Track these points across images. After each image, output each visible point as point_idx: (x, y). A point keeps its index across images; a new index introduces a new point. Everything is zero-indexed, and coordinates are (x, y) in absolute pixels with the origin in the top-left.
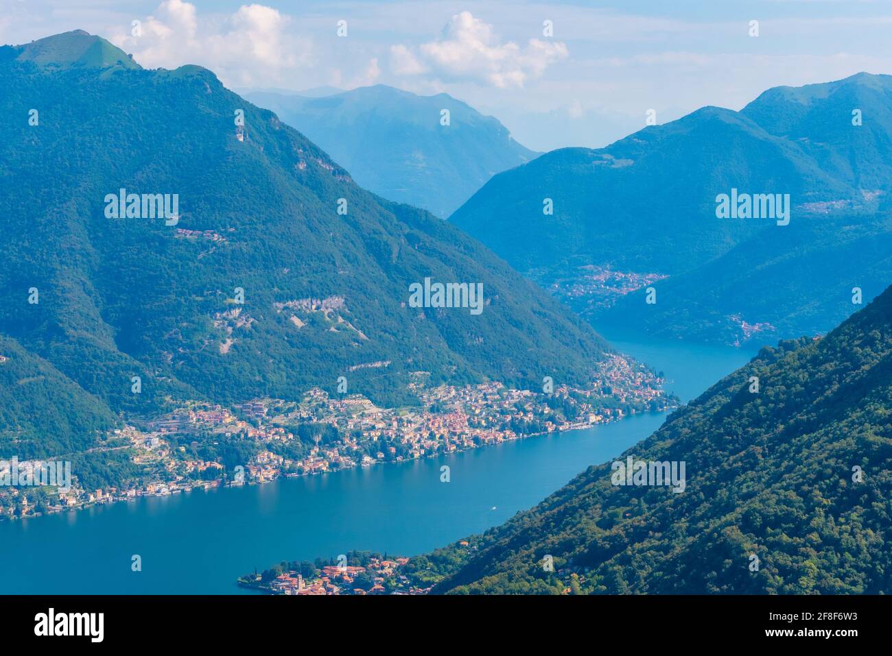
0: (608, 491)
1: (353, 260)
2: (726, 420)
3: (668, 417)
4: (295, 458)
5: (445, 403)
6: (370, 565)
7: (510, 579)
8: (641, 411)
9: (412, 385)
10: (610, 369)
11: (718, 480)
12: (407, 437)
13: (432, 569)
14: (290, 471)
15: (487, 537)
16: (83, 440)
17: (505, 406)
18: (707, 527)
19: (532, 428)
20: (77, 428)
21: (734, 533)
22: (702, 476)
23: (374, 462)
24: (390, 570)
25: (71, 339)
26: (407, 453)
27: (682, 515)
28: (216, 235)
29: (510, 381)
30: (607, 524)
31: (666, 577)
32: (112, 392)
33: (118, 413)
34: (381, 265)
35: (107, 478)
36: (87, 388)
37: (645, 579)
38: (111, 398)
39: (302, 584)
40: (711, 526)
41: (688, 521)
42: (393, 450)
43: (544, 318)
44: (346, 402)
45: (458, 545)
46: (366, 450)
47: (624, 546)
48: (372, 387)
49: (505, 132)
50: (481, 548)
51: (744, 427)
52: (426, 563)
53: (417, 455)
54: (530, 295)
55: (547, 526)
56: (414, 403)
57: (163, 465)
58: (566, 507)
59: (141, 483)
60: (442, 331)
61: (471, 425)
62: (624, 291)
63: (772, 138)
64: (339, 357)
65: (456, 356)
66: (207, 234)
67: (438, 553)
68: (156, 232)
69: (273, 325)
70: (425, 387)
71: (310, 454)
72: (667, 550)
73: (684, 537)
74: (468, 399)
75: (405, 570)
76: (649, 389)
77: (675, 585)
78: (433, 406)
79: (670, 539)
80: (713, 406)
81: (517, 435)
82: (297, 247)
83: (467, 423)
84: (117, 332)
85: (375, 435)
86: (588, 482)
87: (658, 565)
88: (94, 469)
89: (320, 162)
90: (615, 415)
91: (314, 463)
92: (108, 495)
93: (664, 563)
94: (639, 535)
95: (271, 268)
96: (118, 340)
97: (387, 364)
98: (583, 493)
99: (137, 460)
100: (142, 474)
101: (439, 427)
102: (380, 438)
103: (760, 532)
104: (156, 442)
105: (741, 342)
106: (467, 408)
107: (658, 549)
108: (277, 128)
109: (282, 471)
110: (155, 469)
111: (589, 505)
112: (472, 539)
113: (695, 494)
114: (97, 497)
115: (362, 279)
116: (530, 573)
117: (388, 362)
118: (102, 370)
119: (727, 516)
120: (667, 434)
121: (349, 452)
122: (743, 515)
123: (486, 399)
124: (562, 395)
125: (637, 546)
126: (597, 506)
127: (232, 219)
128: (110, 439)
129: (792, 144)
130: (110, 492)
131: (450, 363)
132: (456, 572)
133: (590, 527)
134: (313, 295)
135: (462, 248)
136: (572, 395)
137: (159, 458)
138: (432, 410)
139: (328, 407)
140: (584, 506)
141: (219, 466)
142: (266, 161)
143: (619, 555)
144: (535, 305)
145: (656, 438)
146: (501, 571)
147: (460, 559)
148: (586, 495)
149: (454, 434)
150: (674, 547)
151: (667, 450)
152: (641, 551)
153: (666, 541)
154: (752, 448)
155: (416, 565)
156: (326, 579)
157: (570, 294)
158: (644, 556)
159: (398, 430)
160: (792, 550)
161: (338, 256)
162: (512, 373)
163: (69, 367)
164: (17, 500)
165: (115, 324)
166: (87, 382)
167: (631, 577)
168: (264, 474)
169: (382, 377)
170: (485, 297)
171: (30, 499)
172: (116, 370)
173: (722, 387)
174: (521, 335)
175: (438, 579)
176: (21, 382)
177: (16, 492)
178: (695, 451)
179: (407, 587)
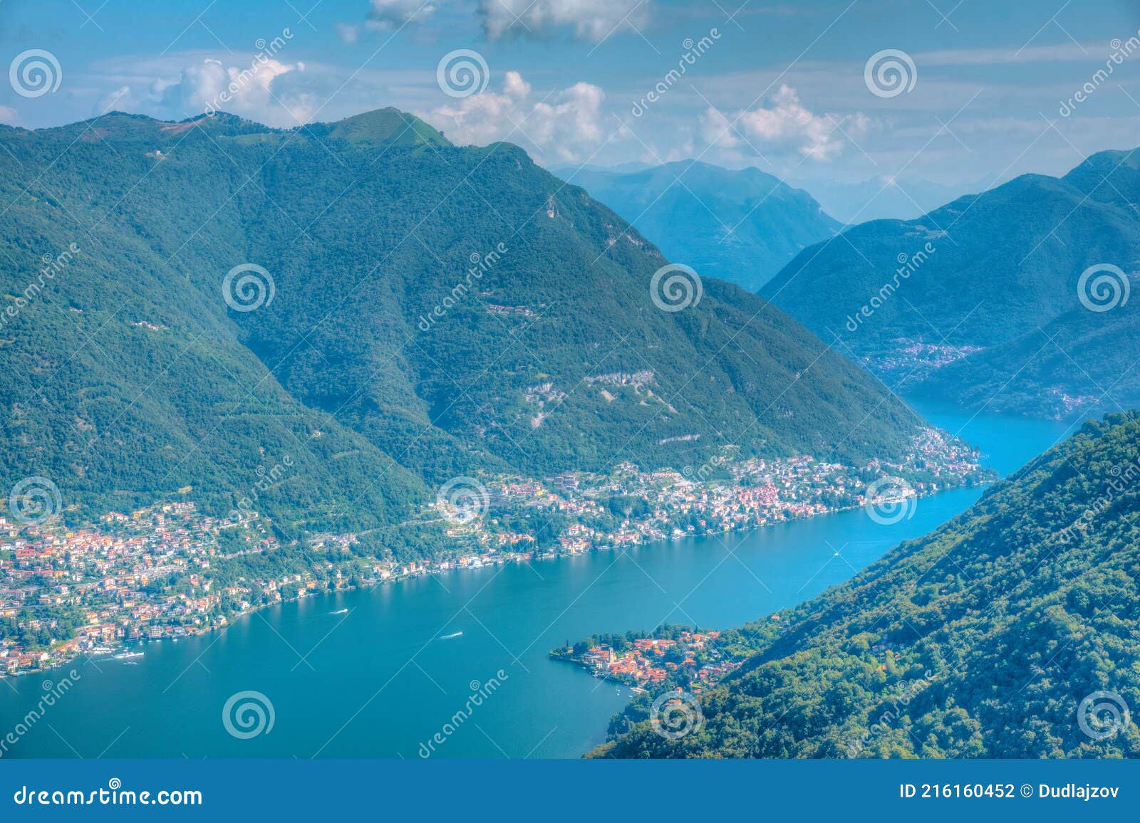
0: (923, 567)
1: (663, 335)
2: (1047, 495)
3: (985, 492)
4: (606, 531)
5: (755, 476)
6: (681, 639)
7: (823, 654)
8: (956, 485)
10: (923, 443)
11: (1040, 557)
12: (717, 510)
13: (743, 644)
14: (601, 544)
15: (799, 612)
16: (398, 513)
17: (816, 479)
18: (1029, 605)
19: (843, 502)
20: (391, 501)
21: (1059, 614)
22: (1022, 552)
23: (684, 534)
24: (701, 644)
25: (385, 414)
26: (717, 526)
27: (1001, 592)
28: (527, 311)
29: (820, 454)
30: (922, 600)
31: (985, 657)
32: (426, 465)
33: (431, 487)
34: (690, 339)
35: (420, 550)
36: (400, 462)
37: (964, 658)
38: (425, 472)
39: (613, 658)
40: (1033, 605)
41: (1009, 599)
42: (703, 523)
43: (855, 391)
44: (656, 475)
45: (769, 619)
46: (676, 523)
47: (941, 624)
48: (682, 460)
49: (815, 205)
50: (792, 623)
51: (1067, 503)
52: (737, 637)
53: (727, 528)
54: (841, 369)
55: (861, 600)
56: (722, 475)
57: (476, 538)
58: (879, 582)
59: (454, 556)
60: (751, 405)
61: (781, 498)
62: (938, 364)
63: (1098, 205)
64: (650, 430)
66: (518, 310)
67: (749, 628)
68: (469, 308)
69: (583, 399)
70: (735, 460)
71: (620, 527)
73: (1004, 615)
74: (778, 472)
75: (717, 644)
76: (965, 463)
77: (996, 665)
78: (743, 479)
79: (990, 617)
80: (1033, 481)
81: (828, 509)
82: (607, 322)
83: (777, 497)
84: (431, 406)
85: (685, 509)
86: (902, 557)
87: (977, 644)
88: (408, 543)
89: (629, 237)
90: (929, 489)
91: (627, 535)
92: (421, 568)
93: (983, 643)
94: (956, 612)
95: (582, 343)
96: (432, 415)
97: (696, 437)
98: (897, 568)
99: (450, 533)
100: (455, 547)
101: (749, 500)
102: (691, 510)
103: (1087, 612)
105: (1062, 415)
106: (777, 482)
107: (976, 627)
108: (587, 204)
109: (594, 546)
110: (468, 542)
111: (903, 580)
112: (783, 613)
113: (1015, 571)
114: (412, 569)
115: (672, 354)
116: (843, 648)
117: (698, 436)
118: (415, 444)
119: (1051, 594)
120: (984, 508)
121: (659, 525)
122: (1067, 595)
123: (796, 472)
124: (873, 469)
125: (955, 623)
126: (912, 581)
127: (542, 294)
128: (424, 511)
130: (424, 564)
131: (760, 437)
132: (767, 647)
133: (903, 602)
134: (623, 369)
135: (771, 322)
136: (884, 468)
137: (472, 531)
138: (742, 483)
139: (639, 480)
140: (898, 582)
141: (531, 539)
142: (576, 236)
143: (935, 632)
144: (845, 378)
145: (972, 513)
146: (814, 646)
147: (771, 634)
148: (900, 570)
149: (765, 507)
150: (993, 626)
151: (984, 525)
152: (958, 629)
153: (985, 620)
155: (727, 639)
156: (637, 652)
157: (881, 367)
158: (962, 634)
159: (708, 503)
161: (648, 331)
162: (823, 446)
163: (383, 442)
164: (331, 573)
165: (428, 399)
166: (401, 457)
167: (949, 655)
168: (576, 547)
169: (692, 450)
170: (795, 370)
171: (344, 572)
172: (429, 444)
173: (1043, 462)
174: (832, 408)
175: (750, 653)
176: (337, 456)
177: (330, 566)
178: (1014, 528)
179: (718, 661)
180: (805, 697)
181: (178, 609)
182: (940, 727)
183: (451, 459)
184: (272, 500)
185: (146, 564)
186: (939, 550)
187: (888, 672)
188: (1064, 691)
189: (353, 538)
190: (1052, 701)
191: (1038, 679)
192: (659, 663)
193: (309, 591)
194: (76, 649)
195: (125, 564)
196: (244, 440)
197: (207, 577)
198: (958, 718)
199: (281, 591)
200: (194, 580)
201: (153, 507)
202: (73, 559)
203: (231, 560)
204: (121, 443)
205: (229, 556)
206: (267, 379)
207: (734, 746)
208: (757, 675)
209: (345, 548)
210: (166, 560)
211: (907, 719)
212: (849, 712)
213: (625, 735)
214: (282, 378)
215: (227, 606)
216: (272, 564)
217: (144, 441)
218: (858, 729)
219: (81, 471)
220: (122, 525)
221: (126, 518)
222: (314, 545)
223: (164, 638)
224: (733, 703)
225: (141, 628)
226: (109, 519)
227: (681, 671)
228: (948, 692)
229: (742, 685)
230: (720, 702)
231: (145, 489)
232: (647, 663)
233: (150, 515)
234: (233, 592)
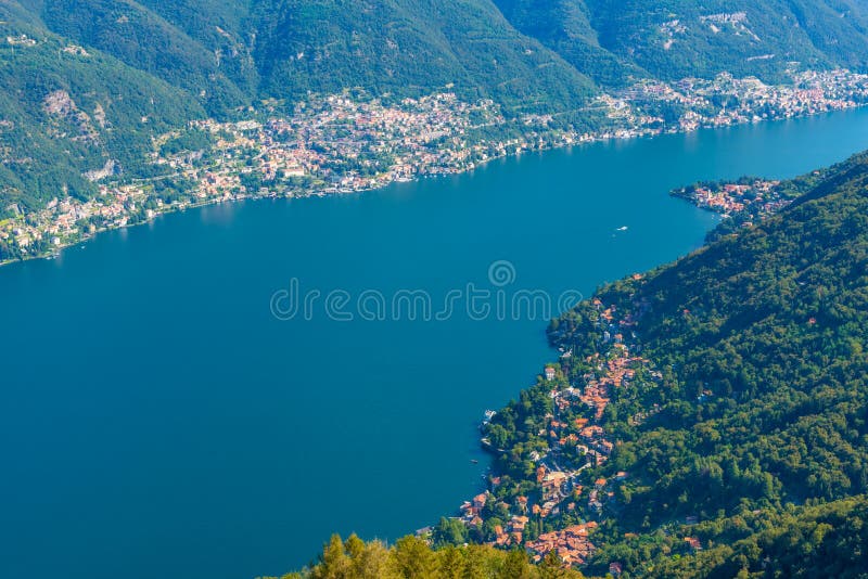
4: (710, 116)
5: (809, 82)
6: (755, 185)
7: (845, 196)
9: (788, 71)
12: (783, 104)
13: (794, 189)
14: (706, 124)
15: (832, 170)
16: (577, 103)
17: (850, 85)
20: (574, 96)
23: (760, 119)
24: (767, 189)
25: (571, 39)
26: (782, 114)
29: (854, 68)
32: (596, 73)
33: (599, 86)
35: (591, 126)
36: (580, 70)
38: (596, 77)
39: (710, 196)
44: (744, 81)
45: (812, 174)
46: (755, 112)
48: (762, 71)
50: (827, 176)
52: (791, 185)
53: (788, 116)
56: (789, 82)
57: (626, 119)
59: (612, 130)
60: (810, 35)
61: (826, 97)
64: (741, 51)
65: (820, 53)
67: (799, 179)
69: (698, 30)
70: (796, 72)
71: (719, 114)
74: (825, 80)
75: (776, 188)
78: (801, 84)
81: (857, 104)
83: (823, 96)
84: (600, 35)
85: (762, 103)
88: (583, 120)
91: (722, 119)
92: (591, 137)
96: (601, 40)
97: (772, 56)
99: (610, 116)
100: (613, 124)
101: (804, 98)
102: (765, 104)
104: (622, 105)
106: (824, 86)
109: (701, 124)
110: (621, 122)
112: (822, 170)
114: (585, 138)
116: (859, 193)
118: (590, 59)
121: (744, 113)
123: (837, 80)
128: (594, 102)
130: (593, 135)
131: (814, 56)
132: (810, 191)
134: (725, 11)
137: (624, 115)
138: (800, 87)
139: (732, 84)
141: (661, 121)
146: (840, 191)
147: (813, 183)
149: (814, 102)
155: (784, 185)
156: (726, 193)
159: (777, 99)
162: (856, 63)
163: (569, 57)
164: (536, 139)
165: (599, 30)
166: (580, 67)
168: (690, 126)
169: (768, 65)
170: (841, 12)
171: (544, 139)
172: (599, 59)
174: (864, 37)
175: (798, 195)
176: (541, 66)
177: (536, 135)
179: (777, 199)
180: (831, 222)
181: (446, 158)
183: (612, 69)
184: (501, 93)
185: (428, 130)
189: (550, 118)
192: (739, 200)
193: (523, 149)
194: (390, 178)
195: (416, 130)
196: (485, 55)
197: (463, 139)
199: (506, 149)
200: (455, 140)
201: (431, 96)
202: (387, 126)
203: (476, 129)
204: (413, 56)
205: (476, 127)
206: (499, 17)
207: (783, 251)
208: (802, 208)
209: (545, 125)
210: (439, 128)
213: (715, 243)
214: (508, 16)
215: (474, 157)
216: (500, 132)
217: (426, 55)
219: (390, 73)
220: (414, 106)
221: (416, 102)
222: (526, 121)
223: (438, 174)
224: (783, 226)
225: (425, 168)
226: (407, 102)
227: (753, 205)
229: (792, 214)
230: (776, 225)
231: (427, 85)
232: (732, 199)
233: (430, 101)
234: (478, 148)
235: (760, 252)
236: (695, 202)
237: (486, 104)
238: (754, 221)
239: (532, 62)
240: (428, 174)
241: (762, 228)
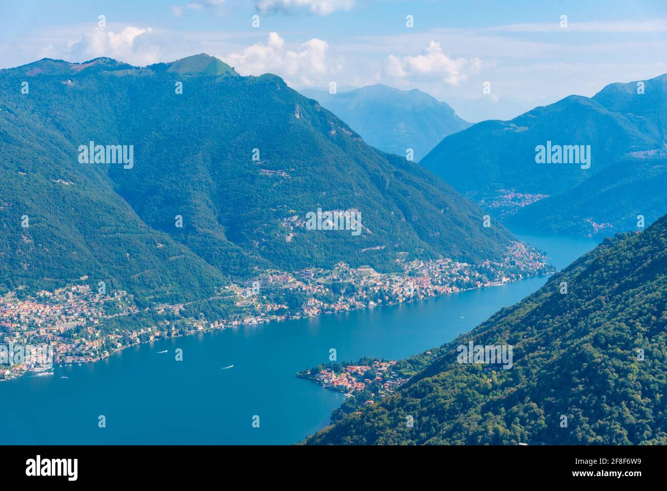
0: (514, 322)
1: (363, 187)
2: (584, 280)
3: (549, 278)
4: (330, 303)
5: (417, 270)
6: (374, 366)
7: (456, 374)
8: (533, 275)
9: (398, 260)
10: (514, 251)
11: (579, 316)
12: (395, 290)
13: (410, 368)
14: (327, 310)
15: (442, 349)
16: (207, 292)
17: (453, 272)
18: (572, 344)
19: (469, 285)
20: (203, 285)
21: (589, 348)
22: (569, 313)
23: (376, 305)
24: (386, 368)
25: (200, 233)
26: (395, 300)
27: (557, 336)
28: (284, 173)
29: (455, 257)
30: (513, 341)
31: (548, 374)
32: (224, 264)
33: (227, 277)
34: (380, 190)
35: (221, 314)
36: (209, 262)
37: (536, 374)
38: (223, 268)
39: (334, 376)
40: (575, 343)
41: (561, 340)
42: (387, 298)
43: (475, 220)
44: (360, 270)
45: (425, 354)
46: (371, 298)
47: (523, 355)
48: (375, 261)
49: (452, 111)
50: (438, 355)
51: (594, 285)
52: (406, 365)
53: (401, 301)
54: (467, 207)
56: (399, 271)
57: (253, 307)
58: (488, 331)
59: (240, 317)
60: (415, 228)
61: (433, 283)
62: (523, 205)
63: (611, 113)
64: (355, 243)
65: (425, 244)
66: (278, 172)
67: (413, 358)
68: (249, 171)
70: (405, 261)
71: (338, 300)
72: (548, 357)
73: (559, 350)
74: (431, 268)
75: (394, 368)
76: (538, 262)
77: (554, 378)
78: (410, 272)
79: (551, 351)
80: (576, 272)
81: (460, 289)
82: (331, 180)
83: (430, 282)
84: (227, 229)
85: (377, 289)
86: (501, 317)
87: (543, 366)
88: (213, 309)
89: (344, 130)
90: (518, 277)
91: (341, 305)
92: (221, 324)
93: (546, 365)
94: (532, 348)
95: (316, 192)
96: (227, 234)
97: (383, 247)
98: (499, 323)
99: (238, 304)
100: (241, 312)
101: (414, 285)
102: (380, 291)
103: (604, 347)
104: (249, 293)
105: (592, 235)
106: (430, 273)
107: (543, 356)
108: (319, 110)
109: (322, 310)
110: (249, 309)
111: (502, 331)
112: (433, 350)
113: (565, 324)
114: (215, 325)
115: (369, 198)
116: (467, 370)
117: (384, 247)
118: (218, 252)
119: (585, 337)
120: (548, 288)
121: (361, 299)
122: (594, 337)
123: (442, 268)
124: (486, 266)
125: (531, 355)
126: (507, 331)
127: (292, 163)
128: (223, 291)
129: (622, 117)
130: (223, 322)
131: (420, 247)
132: (424, 370)
134: (340, 208)
135: (427, 180)
136: (492, 265)
137: (251, 303)
138: (410, 274)
139: (349, 273)
140: (500, 331)
141: (286, 307)
142: (312, 129)
143: (520, 360)
144: (470, 213)
145: (542, 291)
146: (451, 369)
147: (426, 362)
148: (501, 325)
149: (423, 288)
150: (552, 356)
151: (549, 298)
152: (533, 358)
153: (548, 352)
154: (599, 297)
155: (400, 365)
156: (348, 373)
157: (490, 206)
158: (535, 361)
159: (390, 286)
160: (623, 358)
161: (354, 185)
162: (457, 253)
163: (198, 250)
164: (169, 327)
165: (225, 225)
166: (209, 259)
167: (527, 373)
168: (312, 312)
169: (380, 255)
170: (441, 208)
171: (176, 327)
172: (226, 252)
173: (581, 261)
174: (462, 230)
175: (414, 373)
176: (171, 259)
177: (168, 323)
178: (565, 299)
179: (395, 378)
180: (445, 398)
181: (81, 347)
182: (521, 413)
183: (239, 260)
184: (134, 284)
185: (63, 321)
186: (522, 313)
187: (492, 383)
188: (590, 391)
189: (181, 307)
190: (584, 397)
191: (576, 385)
192: (361, 379)
193: (156, 337)
194: (25, 368)
195: (51, 320)
196: (117, 249)
197: (97, 328)
198: (532, 408)
199: (139, 337)
200: (90, 330)
201: (66, 288)
202: (22, 317)
203: (111, 319)
204: (47, 250)
205: (110, 317)
206: (131, 214)
208: (418, 386)
209: (177, 313)
210: (74, 319)
211: (503, 409)
212: (470, 406)
213: (341, 421)
214: (140, 213)
215: (109, 346)
216: (134, 322)
217: (61, 249)
218: (475, 416)
219: (25, 267)
220: (49, 298)
221: (51, 294)
222: (159, 310)
223: (73, 363)
224: (403, 403)
225: (61, 357)
226: (42, 295)
227: (373, 384)
228: (526, 394)
229: (409, 392)
230: (396, 402)
231: (61, 277)
232: (354, 379)
233: (64, 292)
234: (112, 337)
235: (382, 428)
236: (320, 383)
237: (119, 295)
238: (375, 399)
239: (163, 255)
240: (63, 363)
241: (383, 405)
